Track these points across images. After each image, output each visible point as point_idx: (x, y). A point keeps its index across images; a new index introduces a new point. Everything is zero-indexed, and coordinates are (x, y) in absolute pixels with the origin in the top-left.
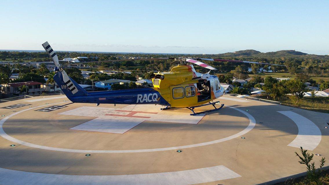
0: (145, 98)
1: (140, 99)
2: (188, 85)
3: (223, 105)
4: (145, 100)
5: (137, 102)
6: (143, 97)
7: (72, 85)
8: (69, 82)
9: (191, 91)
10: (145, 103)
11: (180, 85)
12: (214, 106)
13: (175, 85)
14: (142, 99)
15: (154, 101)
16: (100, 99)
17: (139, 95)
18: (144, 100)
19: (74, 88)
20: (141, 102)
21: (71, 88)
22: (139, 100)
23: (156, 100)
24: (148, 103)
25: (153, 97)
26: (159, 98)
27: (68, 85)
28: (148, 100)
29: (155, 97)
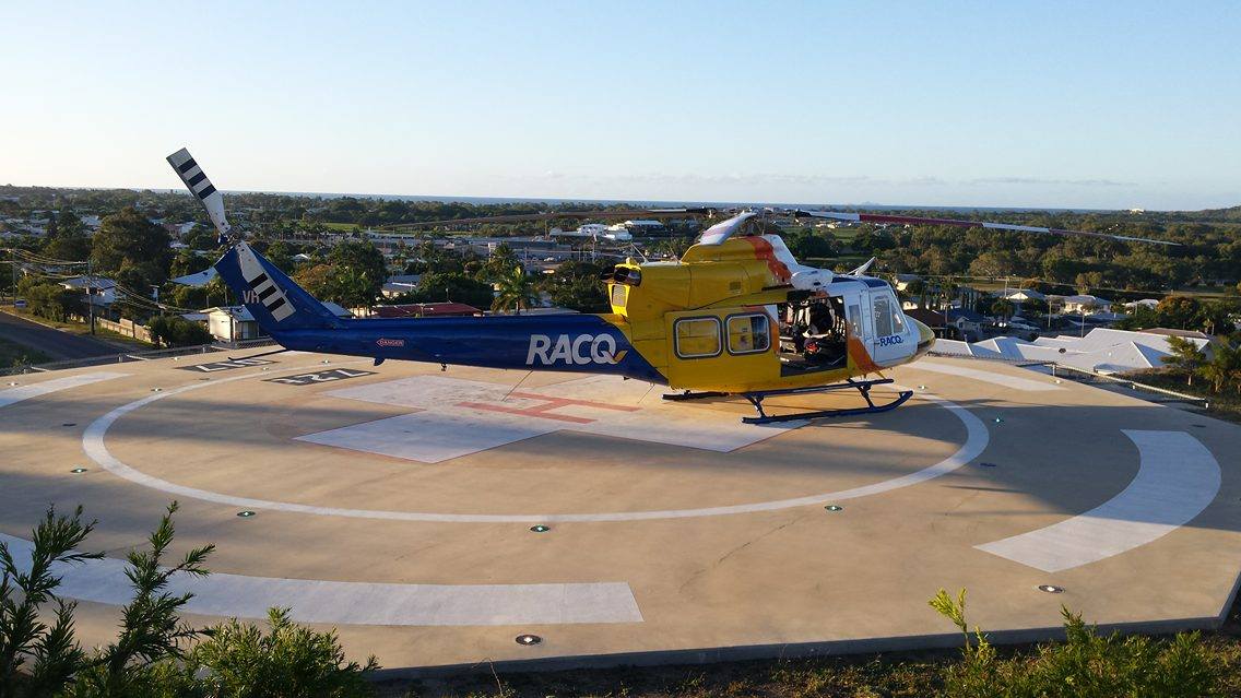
0: (562, 350)
1: (542, 352)
2: (739, 310)
3: (909, 394)
4: (561, 356)
5: (530, 360)
6: (553, 345)
7: (271, 291)
8: (262, 279)
9: (749, 334)
10: (560, 366)
11: (707, 307)
12: (866, 396)
13: (684, 309)
14: (549, 354)
15: (599, 360)
16: (383, 342)
17: (535, 338)
18: (556, 355)
19: (280, 302)
20: (545, 360)
21: (267, 302)
22: (537, 356)
23: (607, 358)
24: (575, 368)
25: (594, 350)
26: (622, 354)
27: (259, 289)
28: (572, 355)
29: (604, 346)
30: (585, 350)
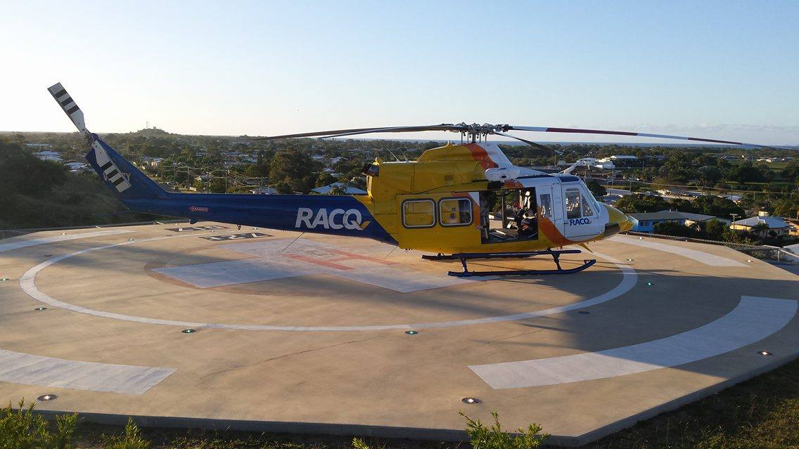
0: (321, 219)
1: (306, 220)
2: (449, 195)
3: (593, 262)
4: (321, 223)
5: (298, 225)
6: (315, 215)
7: (114, 173)
8: (108, 165)
10: (320, 229)
11: (427, 192)
12: (557, 261)
13: (411, 194)
15: (349, 227)
16: (193, 209)
17: (301, 210)
18: (317, 222)
19: (121, 180)
20: (309, 226)
21: (113, 179)
22: (303, 222)
23: (355, 226)
24: (331, 231)
25: (345, 220)
26: (367, 223)
27: (107, 172)
28: (328, 222)
29: (353, 218)
30: (338, 219)
